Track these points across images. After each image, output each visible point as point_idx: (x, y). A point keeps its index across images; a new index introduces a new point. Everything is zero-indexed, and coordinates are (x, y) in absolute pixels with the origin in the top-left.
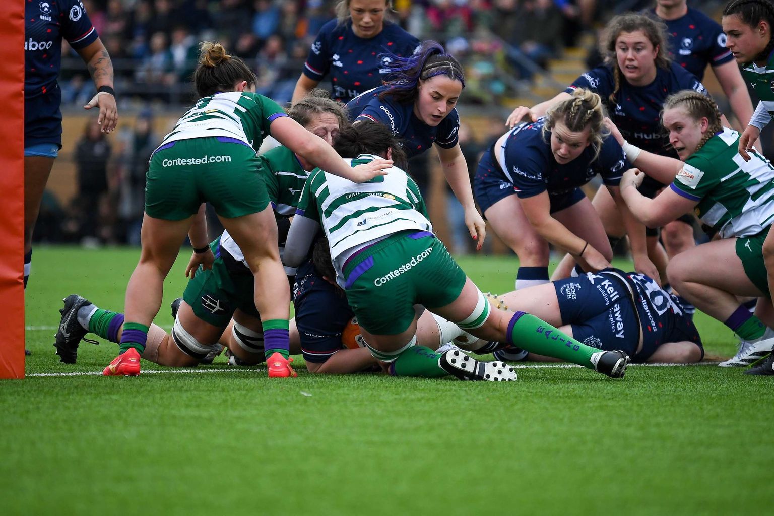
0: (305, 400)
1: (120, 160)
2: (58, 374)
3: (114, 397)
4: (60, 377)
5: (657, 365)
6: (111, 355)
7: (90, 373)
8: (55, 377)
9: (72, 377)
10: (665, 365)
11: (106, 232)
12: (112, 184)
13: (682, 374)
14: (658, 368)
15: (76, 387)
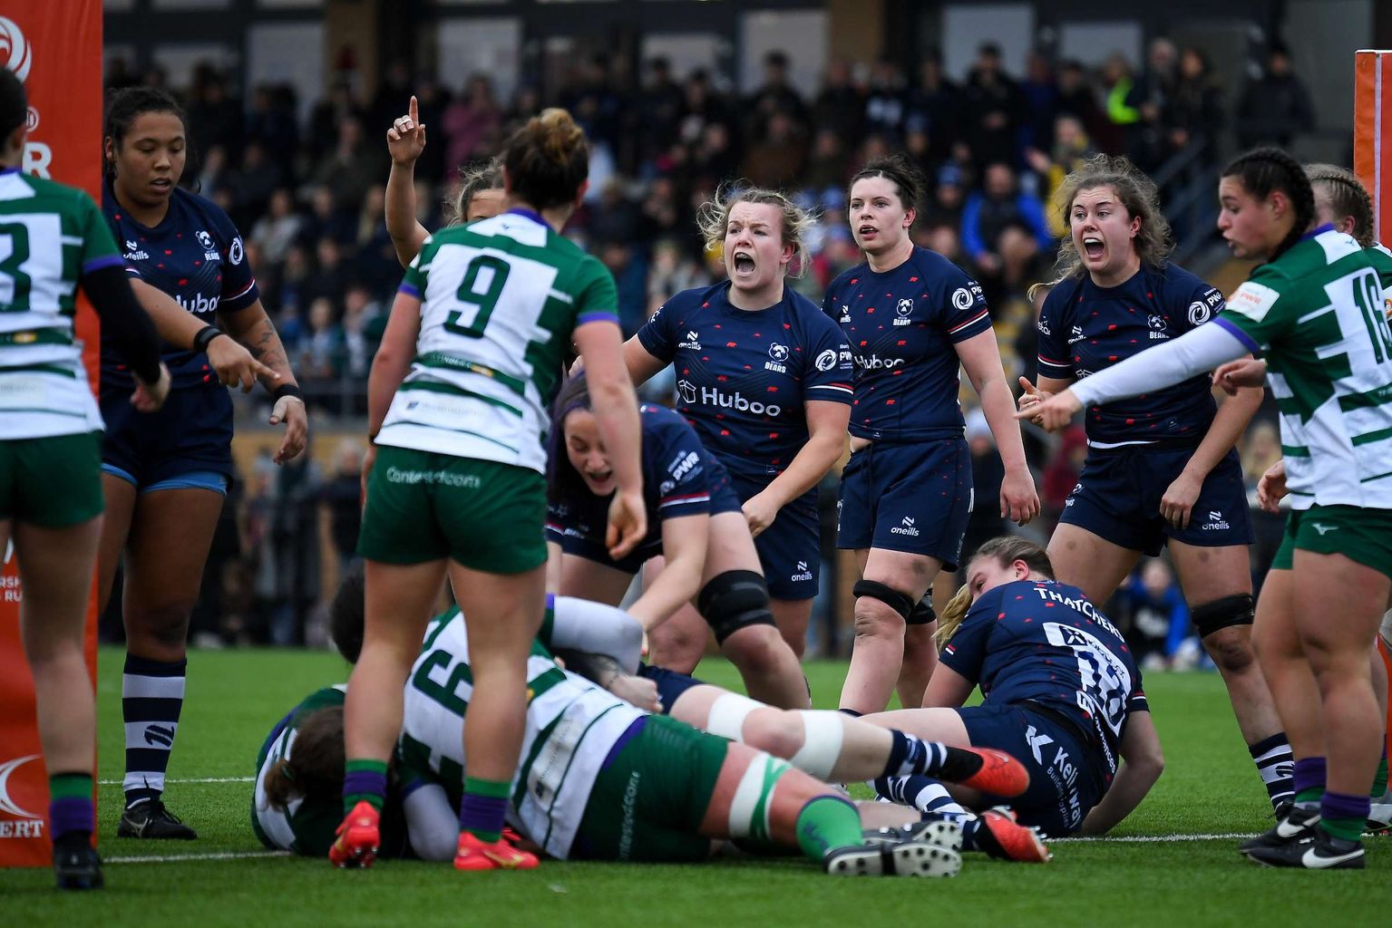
0: (556, 898)
1: (258, 505)
2: (151, 859)
3: (243, 896)
4: (156, 863)
5: (1130, 839)
6: (239, 826)
7: (203, 856)
8: (147, 864)
9: (175, 862)
10: (1144, 839)
11: (234, 623)
12: (246, 545)
13: (1171, 855)
14: (1132, 844)
15: (181, 880)
